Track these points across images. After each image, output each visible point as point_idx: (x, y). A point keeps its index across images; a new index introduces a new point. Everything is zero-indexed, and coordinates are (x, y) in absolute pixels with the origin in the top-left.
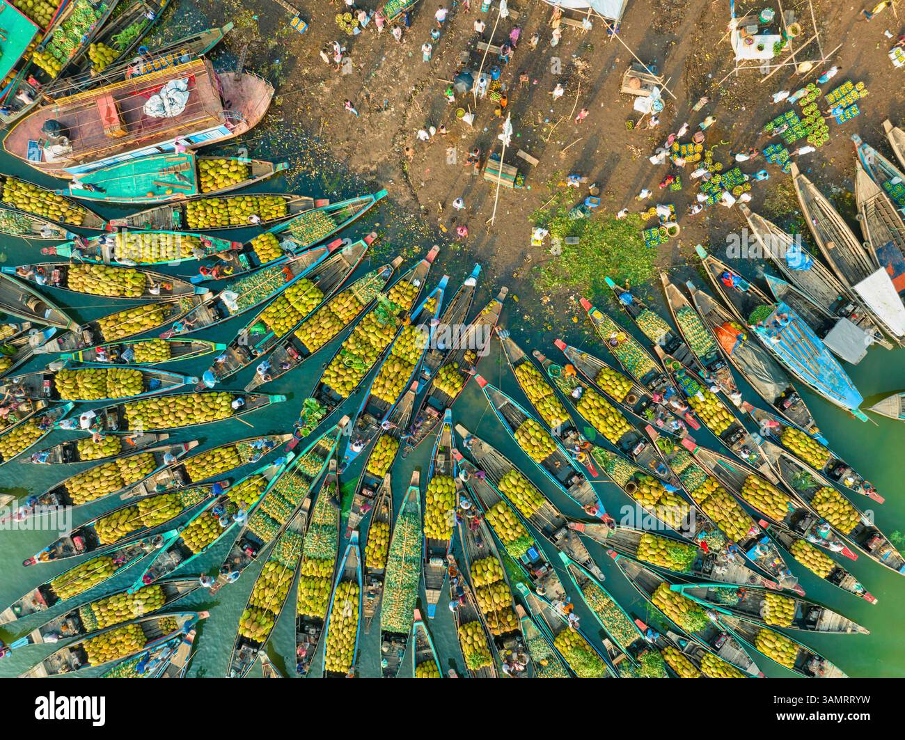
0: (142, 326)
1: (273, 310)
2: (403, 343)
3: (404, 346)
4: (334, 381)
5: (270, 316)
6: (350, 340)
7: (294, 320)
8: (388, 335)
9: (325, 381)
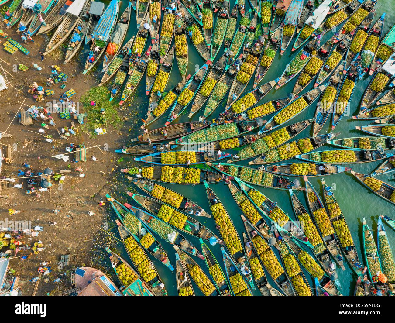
1: (176, 223)
2: (169, 160)
3: (170, 159)
5: (179, 224)
6: (176, 180)
7: (177, 213)
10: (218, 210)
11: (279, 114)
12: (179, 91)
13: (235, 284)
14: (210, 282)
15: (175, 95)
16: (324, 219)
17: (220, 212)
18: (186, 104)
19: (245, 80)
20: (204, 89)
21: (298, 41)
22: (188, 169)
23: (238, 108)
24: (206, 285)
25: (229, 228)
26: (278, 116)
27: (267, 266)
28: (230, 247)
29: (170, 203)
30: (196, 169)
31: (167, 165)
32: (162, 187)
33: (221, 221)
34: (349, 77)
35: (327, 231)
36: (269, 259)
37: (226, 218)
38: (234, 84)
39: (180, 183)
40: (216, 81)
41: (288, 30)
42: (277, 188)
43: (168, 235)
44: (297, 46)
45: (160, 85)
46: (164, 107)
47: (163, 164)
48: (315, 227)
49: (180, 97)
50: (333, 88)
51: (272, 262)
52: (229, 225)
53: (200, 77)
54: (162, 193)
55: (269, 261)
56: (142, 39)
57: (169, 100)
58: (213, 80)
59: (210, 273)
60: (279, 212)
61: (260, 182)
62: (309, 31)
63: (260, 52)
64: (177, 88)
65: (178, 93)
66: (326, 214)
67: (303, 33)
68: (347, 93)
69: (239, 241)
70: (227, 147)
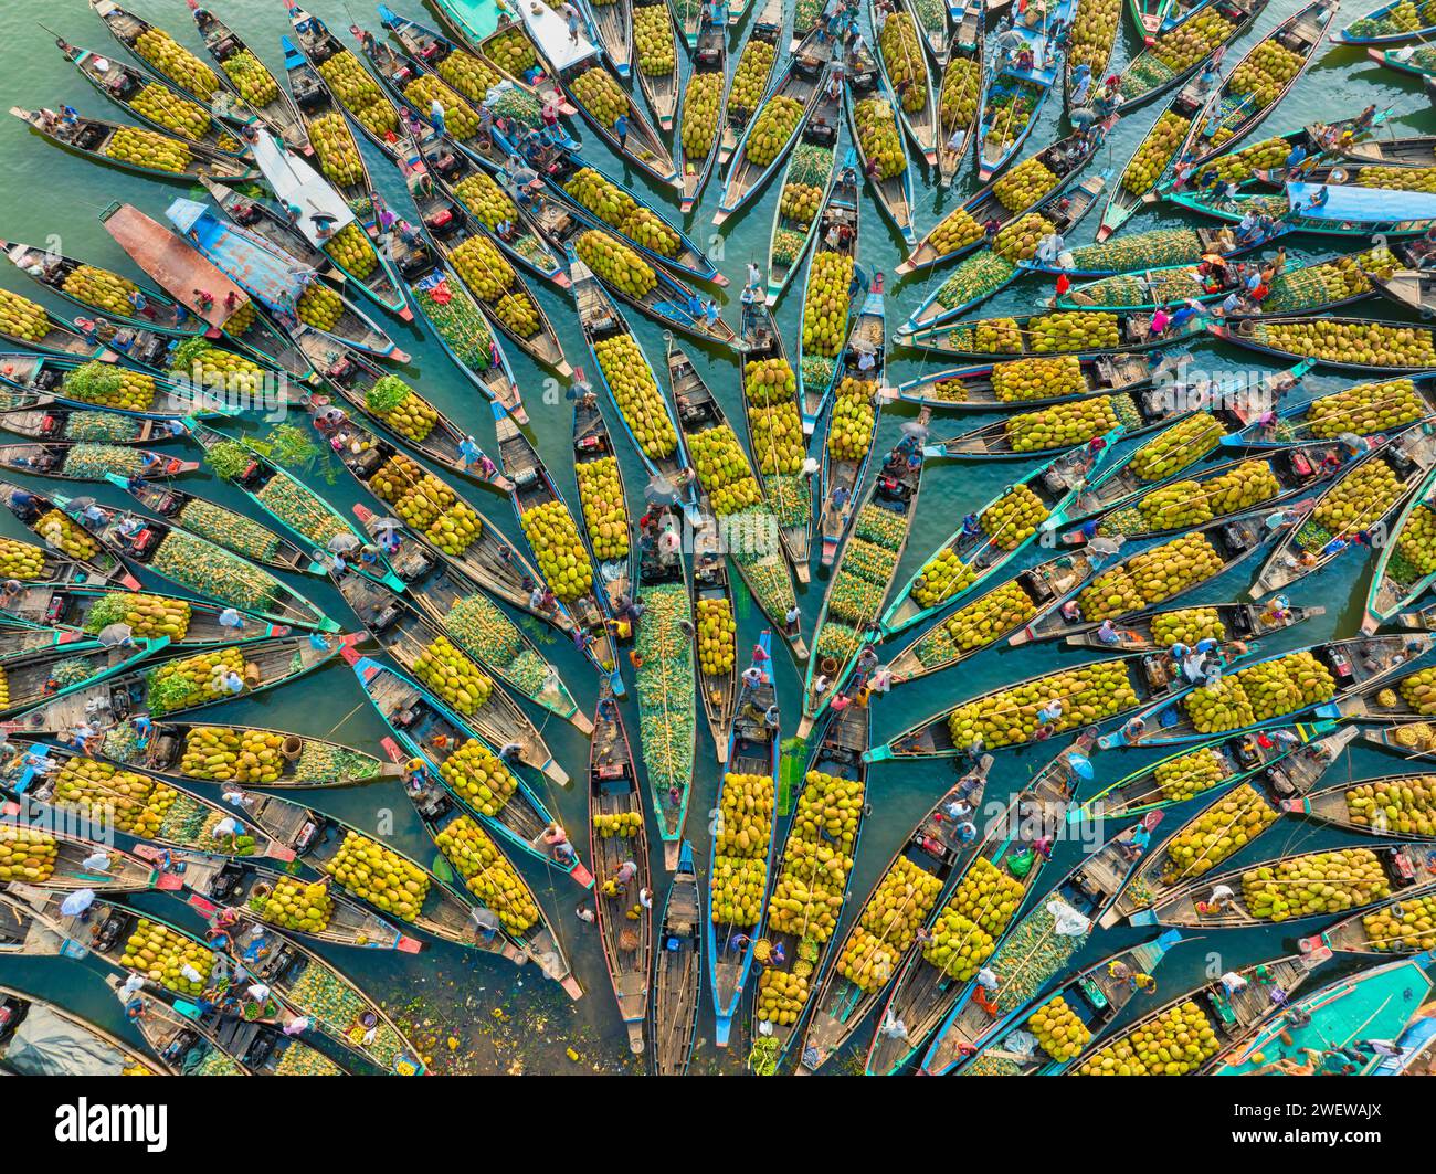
0: (1199, 830)
1: (1005, 906)
4: (841, 792)
5: (1008, 893)
6: (840, 874)
7: (963, 896)
8: (779, 909)
9: (854, 786)
10: (979, 725)
11: (640, 435)
12: (443, 800)
13: (1228, 713)
14: (1227, 798)
15: (462, 822)
16: (1031, 374)
17: (988, 720)
18: (514, 782)
19: (470, 526)
20: (462, 694)
21: (377, 290)
22: (800, 818)
23: (573, 572)
24: (1239, 813)
25: (1047, 695)
26: (647, 442)
27: (1183, 582)
28: (1113, 704)
29: (920, 913)
30: (806, 783)
31: (768, 903)
32: (852, 940)
33: (1019, 723)
34: (560, 177)
35: (1071, 374)
36: (1163, 573)
37: (1010, 701)
38: (472, 568)
39: (849, 863)
40: (441, 639)
41: (320, 310)
42: (914, 499)
43: (1059, 931)
44: (399, 300)
45: (396, 880)
46: (502, 879)
47: (759, 917)
48: (1056, 408)
49: (477, 800)
50: (587, 235)
51: (1170, 565)
52: (1036, 695)
53: (403, 702)
54: (879, 942)
55: (1169, 575)
56: (135, 939)
57: (479, 848)
58: (434, 647)
59: (1190, 796)
60: (1000, 512)
61: (889, 554)
62: (354, 244)
63: (374, 442)
64: (430, 807)
65: (452, 806)
66: (1016, 365)
67: (351, 266)
68: (613, 197)
69: (1094, 667)
70: (731, 647)
